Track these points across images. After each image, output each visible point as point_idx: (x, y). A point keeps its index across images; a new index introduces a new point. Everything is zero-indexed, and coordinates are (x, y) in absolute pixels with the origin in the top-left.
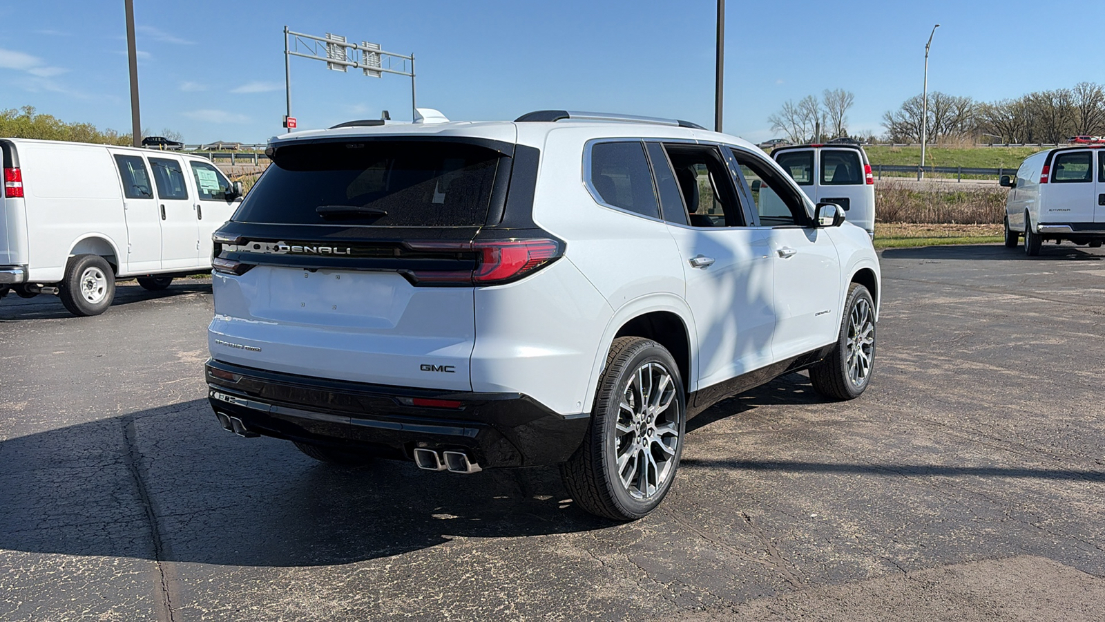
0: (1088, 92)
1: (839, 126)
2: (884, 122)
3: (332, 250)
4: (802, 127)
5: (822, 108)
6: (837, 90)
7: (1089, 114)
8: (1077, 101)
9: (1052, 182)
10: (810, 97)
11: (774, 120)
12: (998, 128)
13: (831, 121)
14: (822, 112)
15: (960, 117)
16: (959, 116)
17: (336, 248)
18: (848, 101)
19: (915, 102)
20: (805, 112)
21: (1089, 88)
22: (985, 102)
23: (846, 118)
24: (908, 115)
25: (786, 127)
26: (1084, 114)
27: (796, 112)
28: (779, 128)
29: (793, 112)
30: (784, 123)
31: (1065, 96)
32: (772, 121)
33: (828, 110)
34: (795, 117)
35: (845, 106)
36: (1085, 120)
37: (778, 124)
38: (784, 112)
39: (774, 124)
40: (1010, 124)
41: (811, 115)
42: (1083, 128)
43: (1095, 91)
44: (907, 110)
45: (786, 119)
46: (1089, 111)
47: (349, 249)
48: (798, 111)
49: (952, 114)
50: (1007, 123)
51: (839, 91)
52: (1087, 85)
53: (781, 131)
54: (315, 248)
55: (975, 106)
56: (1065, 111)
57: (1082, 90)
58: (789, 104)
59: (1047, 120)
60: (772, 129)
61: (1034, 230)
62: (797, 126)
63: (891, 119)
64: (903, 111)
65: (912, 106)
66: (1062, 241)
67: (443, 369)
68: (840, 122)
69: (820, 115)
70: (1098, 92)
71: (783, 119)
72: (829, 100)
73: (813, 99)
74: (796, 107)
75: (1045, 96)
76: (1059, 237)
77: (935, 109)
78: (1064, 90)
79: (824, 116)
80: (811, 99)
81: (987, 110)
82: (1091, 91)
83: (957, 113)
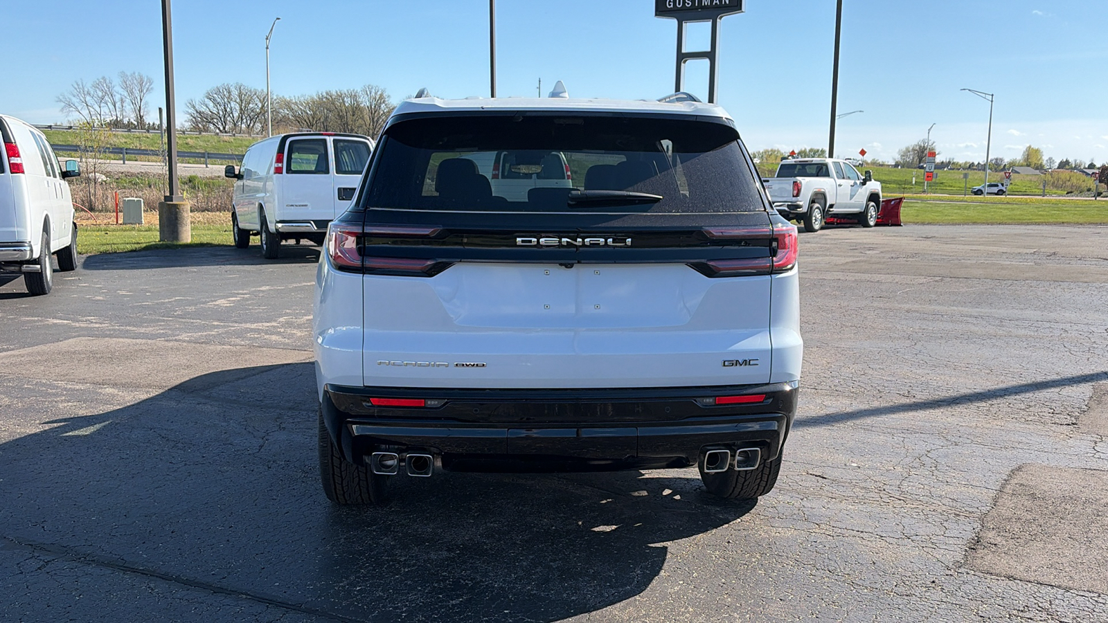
0: (373, 94)
1: (140, 112)
2: (187, 110)
3: (606, 241)
4: (98, 110)
5: (119, 92)
6: (134, 73)
7: (376, 115)
8: (365, 102)
9: (502, 178)
10: (103, 78)
11: (63, 100)
12: (299, 122)
13: (130, 105)
14: (120, 96)
15: (263, 111)
16: (262, 108)
17: (611, 240)
18: (147, 86)
19: (218, 92)
20: (100, 94)
21: (373, 91)
22: (285, 97)
23: (146, 103)
24: (211, 105)
25: (79, 108)
26: (372, 113)
27: (89, 94)
28: (71, 109)
29: (86, 93)
30: (76, 104)
31: (354, 96)
32: (61, 101)
33: (126, 94)
34: (88, 98)
35: (145, 91)
36: (373, 119)
37: (69, 105)
38: (75, 92)
39: (63, 104)
40: (309, 119)
41: (106, 98)
42: (371, 127)
43: (379, 93)
44: (210, 99)
45: (78, 100)
46: (375, 112)
47: (630, 240)
48: (92, 92)
49: (256, 105)
50: (306, 118)
51: (137, 74)
52: (372, 88)
53: (73, 113)
54: (579, 240)
55: (275, 100)
56: (356, 110)
57: (368, 93)
58: (80, 83)
59: (341, 117)
60: (62, 110)
61: (272, 228)
62: (91, 109)
63: (194, 107)
64: (206, 100)
65: (215, 95)
66: (301, 240)
67: (748, 363)
68: (140, 107)
69: (117, 98)
70: (381, 95)
71: (75, 100)
72: (126, 83)
73: (108, 81)
74: (88, 86)
75: (338, 95)
76: (298, 236)
77: (238, 100)
78: (354, 90)
79: (122, 100)
80: (105, 80)
81: (288, 105)
82: (376, 94)
83: (260, 106)
